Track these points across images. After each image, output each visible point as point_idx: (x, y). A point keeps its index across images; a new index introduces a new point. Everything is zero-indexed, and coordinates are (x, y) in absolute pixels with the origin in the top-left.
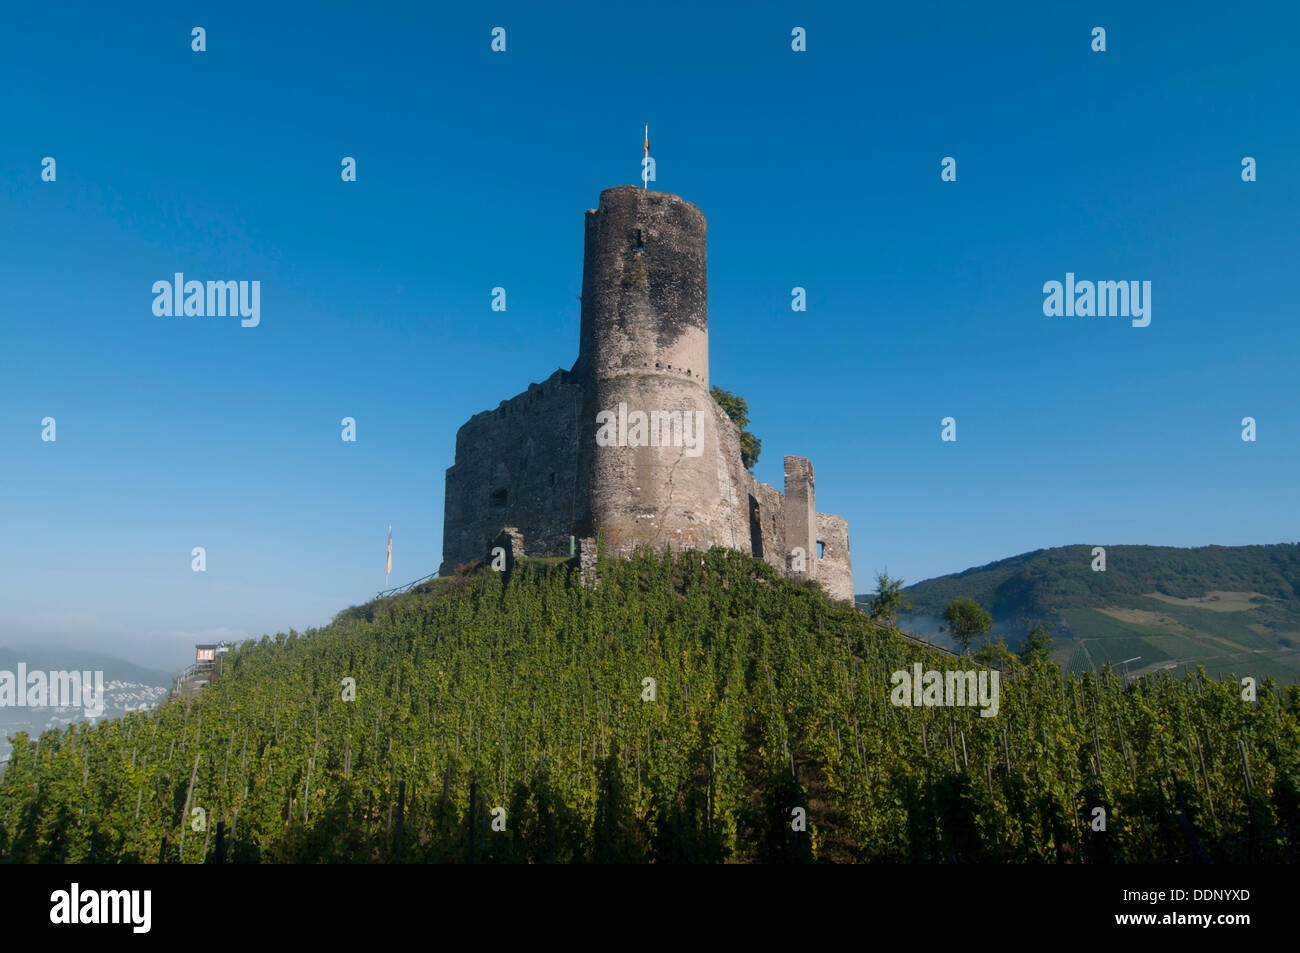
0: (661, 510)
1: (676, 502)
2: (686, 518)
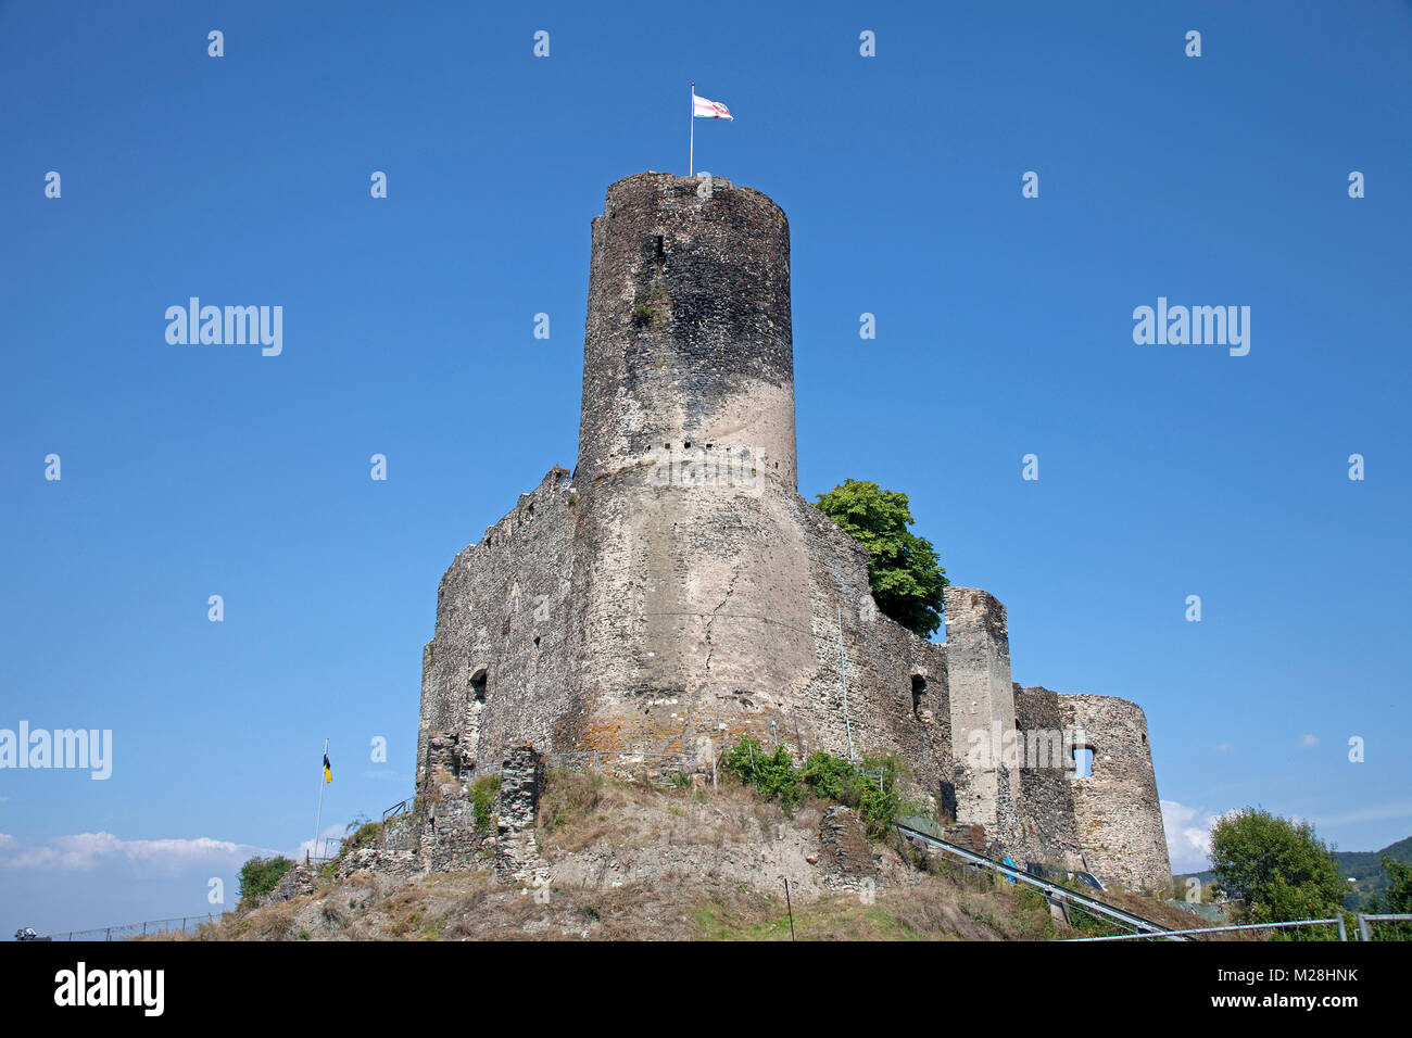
0: (689, 689)
1: (718, 675)
2: (737, 702)
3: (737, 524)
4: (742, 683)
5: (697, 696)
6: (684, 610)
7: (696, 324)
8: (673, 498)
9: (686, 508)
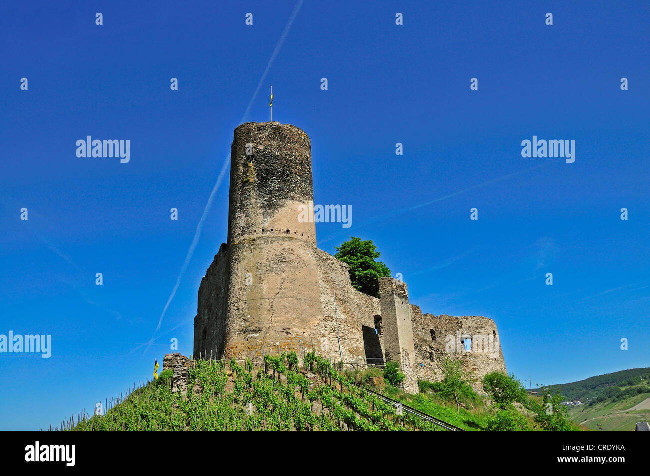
0: (264, 329)
1: (276, 322)
2: (284, 333)
3: (284, 260)
4: (286, 325)
5: (267, 332)
6: (262, 298)
7: (266, 181)
8: (257, 252)
9: (262, 256)
